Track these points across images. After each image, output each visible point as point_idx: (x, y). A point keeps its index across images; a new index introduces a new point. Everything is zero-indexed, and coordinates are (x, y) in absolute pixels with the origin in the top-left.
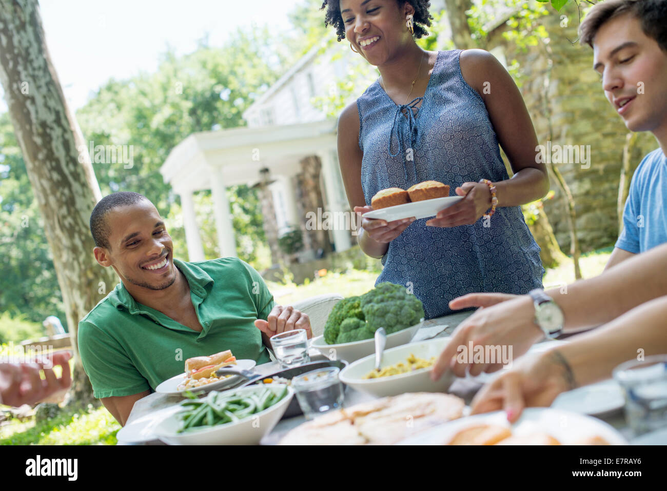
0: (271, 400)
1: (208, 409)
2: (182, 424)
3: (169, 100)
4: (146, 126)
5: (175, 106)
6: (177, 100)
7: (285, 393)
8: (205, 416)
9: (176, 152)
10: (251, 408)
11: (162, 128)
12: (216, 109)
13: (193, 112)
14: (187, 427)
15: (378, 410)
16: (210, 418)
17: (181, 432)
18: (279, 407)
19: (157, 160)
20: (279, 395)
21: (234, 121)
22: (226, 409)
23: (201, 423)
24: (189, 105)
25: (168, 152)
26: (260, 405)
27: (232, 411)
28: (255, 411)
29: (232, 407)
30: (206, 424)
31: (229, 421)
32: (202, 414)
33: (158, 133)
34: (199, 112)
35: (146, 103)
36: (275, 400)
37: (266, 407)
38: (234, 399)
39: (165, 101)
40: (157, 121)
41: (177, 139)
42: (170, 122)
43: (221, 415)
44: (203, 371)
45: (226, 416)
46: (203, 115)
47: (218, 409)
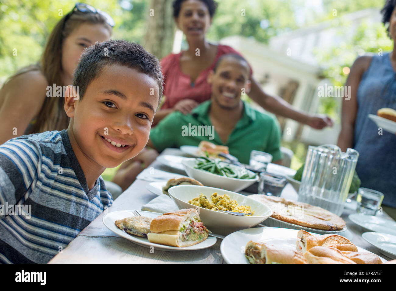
0: (244, 177)
1: (214, 165)
2: (196, 166)
7: (254, 177)
8: (211, 167)
10: (235, 175)
14: (199, 168)
16: (213, 169)
17: (196, 168)
18: (249, 182)
20: (251, 176)
22: (222, 169)
23: (207, 169)
26: (240, 176)
27: (225, 172)
28: (236, 177)
29: (225, 170)
30: (210, 171)
31: (222, 175)
32: (209, 166)
36: (247, 178)
37: (242, 178)
38: (228, 167)
43: (219, 171)
45: (222, 173)
47: (219, 168)
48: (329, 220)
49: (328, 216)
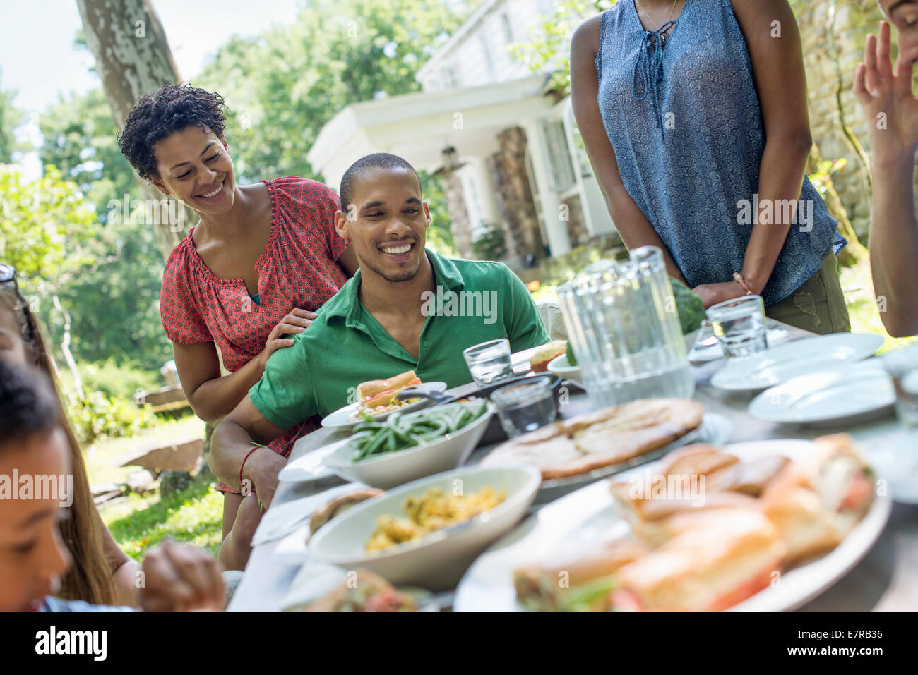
0: (466, 419)
1: (389, 434)
2: (357, 453)
3: (315, 62)
4: (285, 99)
5: (322, 68)
6: (325, 61)
7: (484, 410)
8: (386, 441)
9: (328, 131)
10: (442, 429)
11: (307, 100)
12: (379, 70)
13: (347, 76)
14: (364, 456)
15: (603, 421)
16: (391, 443)
17: (357, 460)
18: (477, 427)
19: (302, 145)
20: (476, 413)
21: (404, 85)
22: (411, 431)
23: (381, 449)
24: (340, 66)
25: (316, 133)
26: (453, 425)
27: (418, 434)
28: (448, 431)
29: (418, 429)
30: (388, 450)
31: (415, 444)
32: (381, 439)
33: (301, 107)
34: (356, 74)
35: (283, 66)
36: (472, 419)
37: (460, 427)
38: (421, 420)
39: (309, 63)
40: (299, 91)
41: (327, 114)
42: (316, 91)
43: (406, 439)
44: (380, 398)
45: (413, 440)
46: (360, 79)
47: (401, 432)
48: (667, 419)
49: (663, 411)
